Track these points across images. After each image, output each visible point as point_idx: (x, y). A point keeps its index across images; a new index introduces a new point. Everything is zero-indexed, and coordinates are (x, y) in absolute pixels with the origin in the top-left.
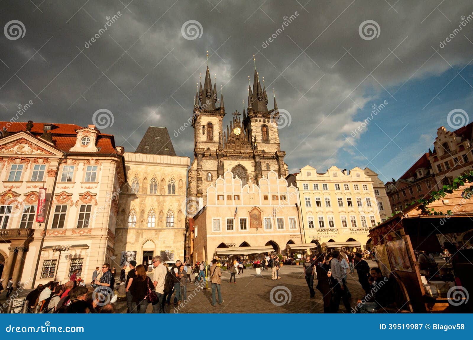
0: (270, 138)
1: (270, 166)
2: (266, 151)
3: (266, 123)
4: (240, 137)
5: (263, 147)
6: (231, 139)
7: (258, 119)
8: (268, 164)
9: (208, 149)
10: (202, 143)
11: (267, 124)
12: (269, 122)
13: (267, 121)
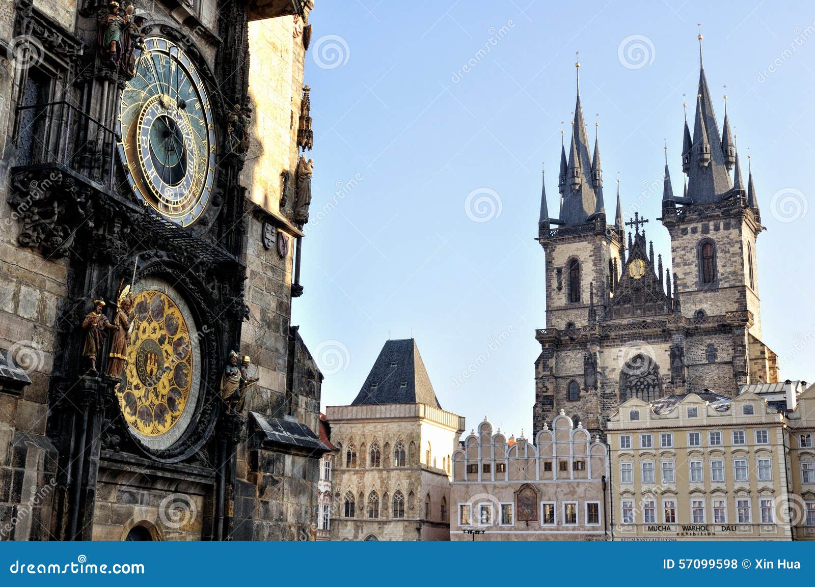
0: (719, 275)
1: (716, 350)
2: (709, 313)
3: (712, 235)
4: (643, 282)
5: (701, 301)
6: (622, 292)
7: (690, 227)
8: (712, 345)
9: (570, 324)
10: (556, 313)
11: (714, 237)
12: (717, 229)
13: (712, 227)
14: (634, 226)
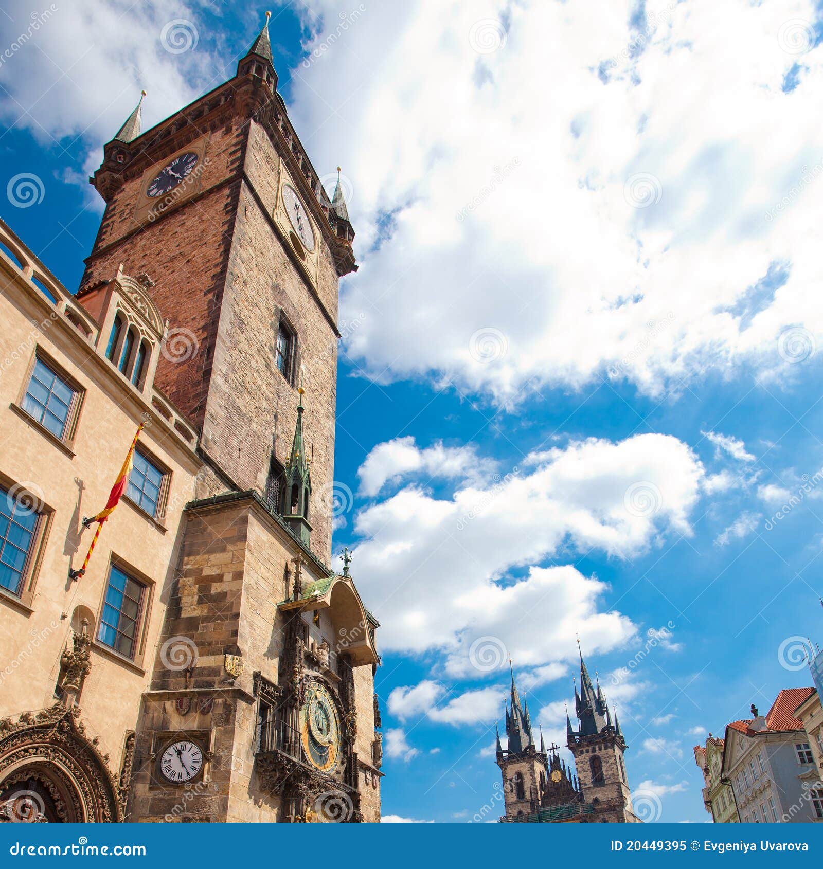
0: (604, 776)
2: (600, 799)
3: (598, 753)
4: (561, 784)
5: (595, 793)
6: (549, 791)
7: (584, 749)
9: (520, 812)
10: (511, 806)
11: (599, 754)
12: (600, 749)
13: (597, 749)
14: (552, 751)
